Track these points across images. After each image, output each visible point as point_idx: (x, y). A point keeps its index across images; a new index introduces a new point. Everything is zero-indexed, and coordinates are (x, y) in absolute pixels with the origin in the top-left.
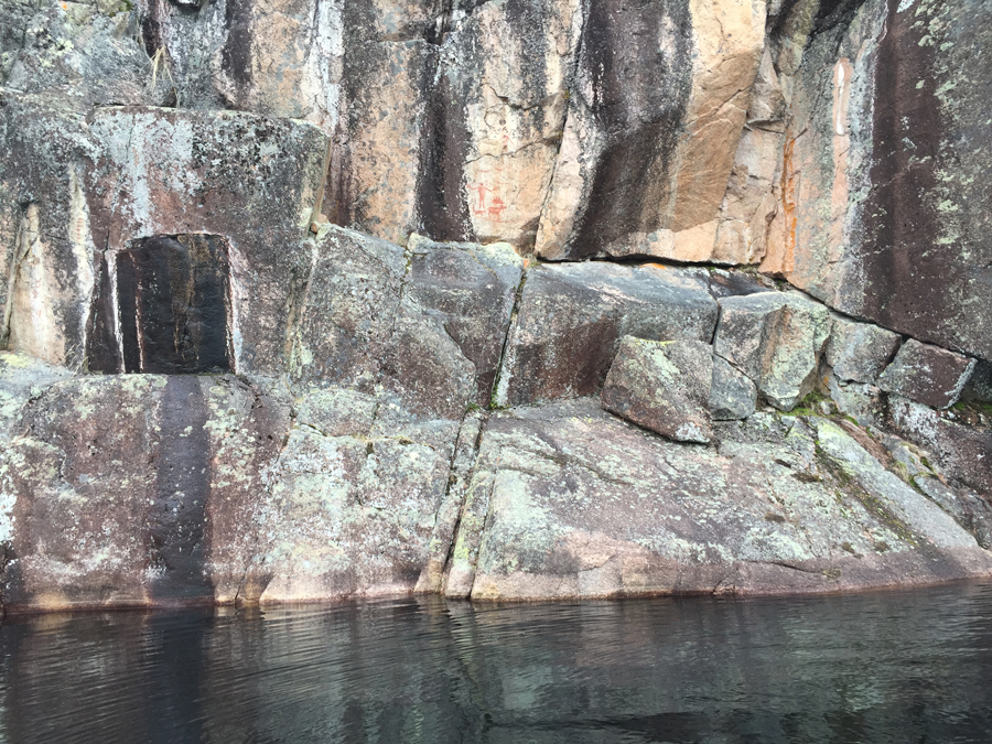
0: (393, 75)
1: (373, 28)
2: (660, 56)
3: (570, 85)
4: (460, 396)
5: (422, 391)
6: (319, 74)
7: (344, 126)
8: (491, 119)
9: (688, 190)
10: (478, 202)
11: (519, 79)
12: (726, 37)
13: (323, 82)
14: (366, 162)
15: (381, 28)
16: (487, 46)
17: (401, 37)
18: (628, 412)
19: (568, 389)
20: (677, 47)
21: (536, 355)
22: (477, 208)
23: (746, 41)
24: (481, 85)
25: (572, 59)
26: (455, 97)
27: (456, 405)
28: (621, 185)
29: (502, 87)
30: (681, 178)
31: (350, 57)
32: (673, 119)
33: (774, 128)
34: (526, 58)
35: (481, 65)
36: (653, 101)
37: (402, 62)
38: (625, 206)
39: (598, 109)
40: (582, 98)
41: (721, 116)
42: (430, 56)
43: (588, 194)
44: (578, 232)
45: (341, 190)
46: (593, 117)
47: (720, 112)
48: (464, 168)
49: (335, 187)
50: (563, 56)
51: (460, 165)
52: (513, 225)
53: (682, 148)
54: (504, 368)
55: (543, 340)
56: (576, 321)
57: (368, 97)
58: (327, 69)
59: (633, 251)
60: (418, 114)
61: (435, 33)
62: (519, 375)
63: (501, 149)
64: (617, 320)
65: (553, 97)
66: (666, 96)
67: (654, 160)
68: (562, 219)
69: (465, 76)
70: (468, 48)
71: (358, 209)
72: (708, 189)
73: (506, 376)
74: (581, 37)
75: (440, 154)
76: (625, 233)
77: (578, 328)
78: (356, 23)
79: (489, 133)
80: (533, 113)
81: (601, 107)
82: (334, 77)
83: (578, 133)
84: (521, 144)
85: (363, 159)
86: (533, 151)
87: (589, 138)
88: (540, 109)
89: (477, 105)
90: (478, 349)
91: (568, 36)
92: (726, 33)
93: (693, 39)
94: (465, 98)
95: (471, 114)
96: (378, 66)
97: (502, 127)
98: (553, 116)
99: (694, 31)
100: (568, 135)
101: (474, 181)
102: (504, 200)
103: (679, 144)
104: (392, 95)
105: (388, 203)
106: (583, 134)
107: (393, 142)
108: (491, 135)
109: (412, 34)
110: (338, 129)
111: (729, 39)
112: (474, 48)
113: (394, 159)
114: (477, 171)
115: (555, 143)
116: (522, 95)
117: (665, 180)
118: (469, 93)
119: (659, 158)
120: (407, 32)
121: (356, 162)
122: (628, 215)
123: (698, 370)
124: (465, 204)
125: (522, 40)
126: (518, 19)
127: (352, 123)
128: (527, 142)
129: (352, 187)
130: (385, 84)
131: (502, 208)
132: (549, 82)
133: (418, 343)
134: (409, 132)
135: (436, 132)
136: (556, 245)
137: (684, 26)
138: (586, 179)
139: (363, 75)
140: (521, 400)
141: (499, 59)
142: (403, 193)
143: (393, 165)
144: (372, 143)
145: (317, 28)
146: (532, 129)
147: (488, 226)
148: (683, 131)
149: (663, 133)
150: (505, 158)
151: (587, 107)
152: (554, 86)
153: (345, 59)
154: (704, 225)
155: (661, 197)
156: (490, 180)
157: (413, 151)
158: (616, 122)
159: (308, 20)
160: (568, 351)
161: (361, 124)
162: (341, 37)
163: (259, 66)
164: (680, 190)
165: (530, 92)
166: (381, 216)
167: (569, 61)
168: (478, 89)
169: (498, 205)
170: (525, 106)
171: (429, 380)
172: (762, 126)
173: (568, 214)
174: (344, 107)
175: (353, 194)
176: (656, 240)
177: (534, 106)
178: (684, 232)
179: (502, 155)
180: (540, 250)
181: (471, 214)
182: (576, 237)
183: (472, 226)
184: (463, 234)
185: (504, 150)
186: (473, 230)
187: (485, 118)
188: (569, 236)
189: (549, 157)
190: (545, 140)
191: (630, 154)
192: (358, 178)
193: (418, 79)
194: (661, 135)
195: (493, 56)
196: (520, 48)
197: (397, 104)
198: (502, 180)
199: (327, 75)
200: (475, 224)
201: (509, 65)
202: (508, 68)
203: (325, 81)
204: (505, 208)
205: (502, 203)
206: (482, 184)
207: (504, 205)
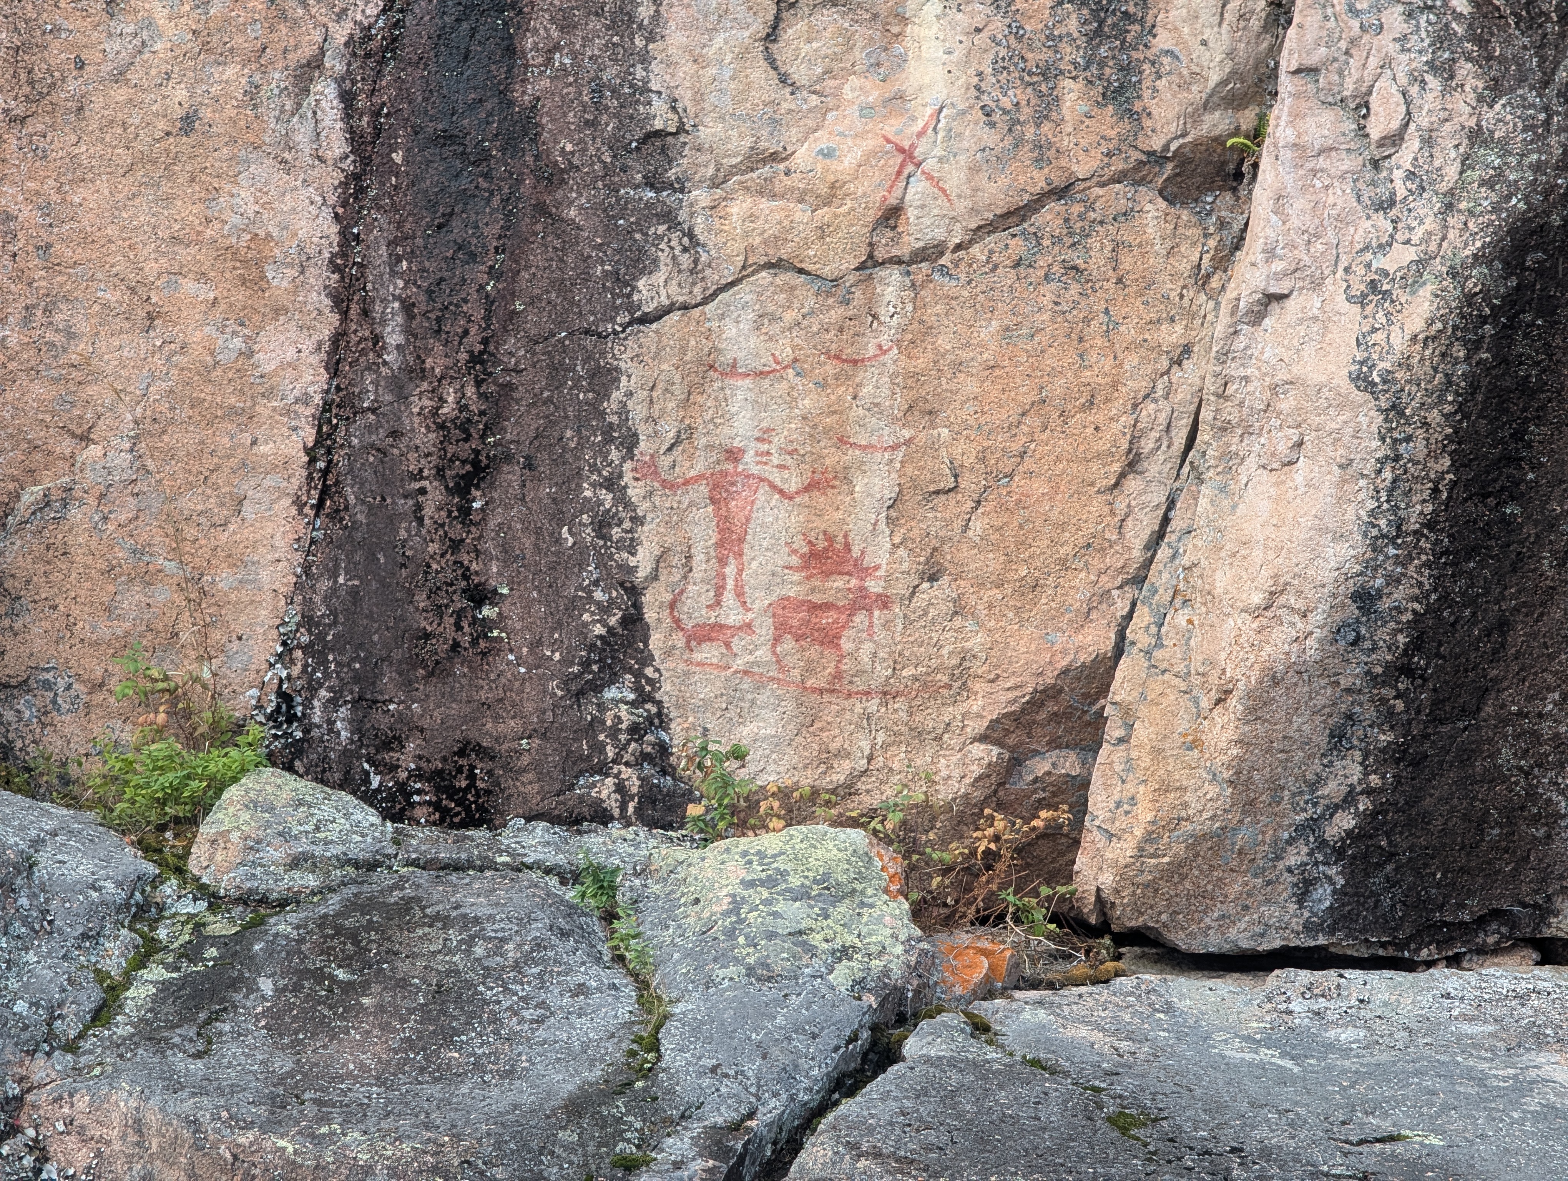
8: (807, 43)
10: (702, 567)
22: (696, 607)
43: (1418, 507)
44: (1379, 760)
48: (621, 354)
51: (593, 337)
52: (934, 717)
60: (340, 33)
63: (860, 230)
68: (1245, 674)
79: (789, 137)
83: (1357, 106)
84: (994, 194)
86: (1077, 235)
87: (1427, 142)
95: (675, 15)
97: (878, 92)
101: (684, 434)
102: (879, 553)
106: (1385, 116)
108: (807, 144)
114: (701, 371)
115: (1217, 176)
124: (621, 579)
128: (1038, 180)
136: (1216, 847)
138: (1392, 406)
146: (1074, 98)
150: (891, 284)
156: (788, 430)
169: (836, 588)
173: (1290, 640)
179: (870, 264)
180: (1107, 879)
181: (656, 641)
182: (1369, 792)
183: (660, 720)
184: (603, 770)
185: (883, 238)
186: (663, 749)
187: (772, 35)
188: (1314, 786)
189: (1185, 267)
190: (1158, 158)
198: (864, 427)
200: (683, 705)
204: (884, 601)
205: (863, 571)
206: (733, 455)
207: (872, 586)
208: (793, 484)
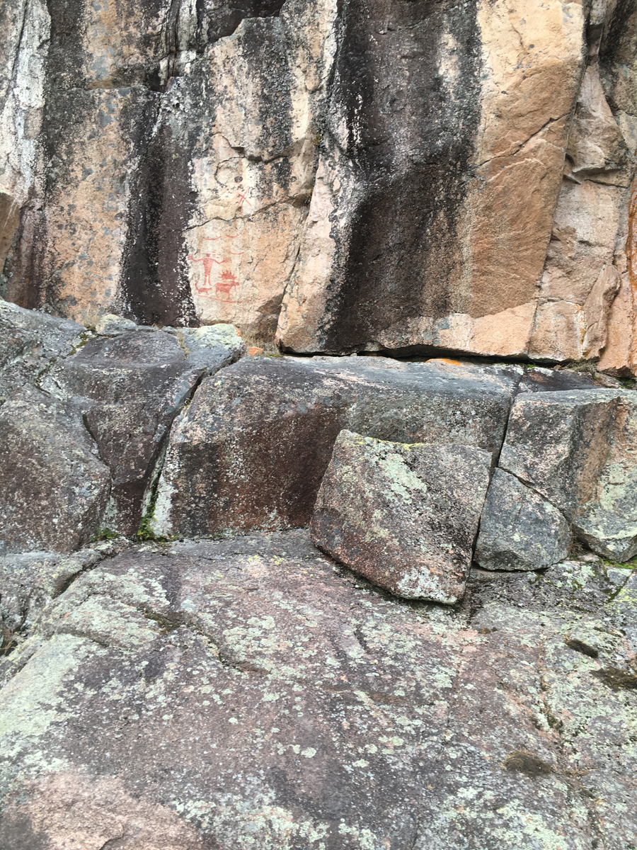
0: (101, 126)
1: (80, 74)
2: (439, 81)
3: (321, 126)
4: (69, 515)
5: (21, 508)
6: (13, 130)
7: (39, 189)
8: (223, 176)
9: (489, 258)
10: (202, 277)
11: (257, 124)
12: (526, 49)
13: (17, 139)
14: (63, 231)
15: (89, 72)
16: (219, 88)
17: (115, 83)
18: (338, 550)
19: (272, 515)
20: (462, 69)
21: (212, 461)
22: (200, 285)
23: (554, 51)
24: (211, 135)
25: (324, 95)
26: (178, 150)
27: (65, 529)
28: (390, 251)
29: (236, 136)
30: (475, 242)
31: (51, 107)
32: (457, 159)
33: (613, 180)
34: (266, 98)
35: (211, 111)
36: (427, 136)
37: (113, 111)
38: (398, 280)
39: (356, 153)
40: (334, 140)
41: (526, 155)
42: (149, 104)
43: (343, 262)
44: (335, 314)
45: (32, 266)
46: (351, 164)
47: (525, 150)
48: (185, 235)
49: (24, 261)
50: (313, 92)
51: (179, 231)
52: (247, 307)
53: (473, 201)
54: (162, 479)
55: (219, 437)
56: (274, 410)
57: (70, 152)
58: (23, 123)
59: (414, 340)
60: (129, 171)
61: (159, 79)
62: (187, 490)
63: (234, 211)
64: (340, 412)
65: (299, 143)
66: (445, 129)
67: (435, 216)
68: (309, 296)
69: (191, 126)
70: (196, 92)
71: (49, 287)
72: (517, 258)
73: (166, 491)
74: (334, 66)
75: (155, 218)
76: (402, 318)
77: (276, 421)
78: (59, 69)
79: (219, 193)
80: (276, 166)
81: (360, 150)
82: (30, 132)
83: (331, 185)
84: (260, 205)
85: (60, 227)
86: (276, 213)
87: (345, 191)
88: (286, 161)
89: (205, 160)
90: (119, 448)
91: (318, 68)
92: (527, 42)
93: (483, 57)
94: (190, 151)
95: (197, 169)
96: (84, 117)
97: (237, 185)
98: (301, 168)
99: (484, 48)
100: (320, 188)
101: (198, 251)
102: (237, 274)
103: (470, 195)
104: (99, 149)
105: (87, 278)
106: (336, 186)
107: (97, 206)
108: (223, 195)
109: (130, 79)
110: (32, 192)
111: (532, 50)
112: (204, 93)
113: (98, 226)
114: (202, 239)
115: (303, 202)
116: (261, 144)
117: (453, 244)
118: (196, 145)
119: (442, 214)
120: (122, 77)
121: (52, 231)
122: (404, 292)
123: (461, 487)
124: (185, 279)
125: (261, 77)
126: (256, 53)
127: (49, 184)
128: (269, 202)
129: (46, 261)
130: (90, 137)
131: (233, 284)
132: (295, 126)
133: (19, 434)
134: (117, 192)
135: (150, 192)
136: (303, 331)
137: (470, 42)
138: (338, 241)
139: (65, 128)
140: (194, 529)
141: (234, 103)
142: (105, 267)
143: (95, 233)
144: (72, 207)
145: (14, 79)
146: (275, 186)
147: (214, 308)
148: (473, 176)
149: (444, 179)
150: (240, 222)
151: (341, 150)
152: (300, 130)
153: (44, 110)
154: (516, 309)
155: (449, 269)
156: (219, 250)
157: (121, 215)
158: (379, 166)
159: (6, 70)
160: (263, 456)
161: (59, 185)
162: (41, 86)
164: (477, 258)
165: (271, 139)
166: (77, 295)
167: (320, 97)
168: (207, 140)
169: (229, 281)
170: (266, 158)
171: (32, 491)
172: (594, 176)
173: (318, 289)
174: (40, 166)
175: (47, 270)
176: (447, 327)
177: (278, 157)
178: (489, 318)
179: (235, 218)
180: (282, 337)
181: (192, 292)
182: (333, 321)
183: (194, 307)
184: (181, 316)
185: (238, 213)
186: (194, 313)
187: (216, 174)
188: (322, 319)
189: (297, 219)
190: (291, 198)
191: (398, 207)
192: (53, 250)
193: (131, 131)
194: (441, 181)
195: (227, 99)
196: (258, 88)
197: (104, 160)
198: (233, 249)
199: (23, 130)
200: (198, 304)
201: (245, 109)
202: (244, 112)
203: (20, 137)
204: (238, 284)
205: (234, 278)
206: (208, 255)
207: (236, 281)
208: (220, 261)
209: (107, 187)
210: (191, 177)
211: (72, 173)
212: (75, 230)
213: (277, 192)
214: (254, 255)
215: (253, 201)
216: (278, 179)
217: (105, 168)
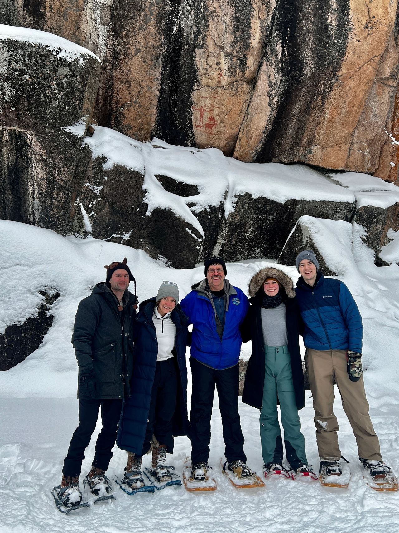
0: (146, 23)
2: (327, 26)
3: (266, 41)
6: (93, 18)
7: (109, 58)
8: (210, 61)
9: (335, 121)
10: (198, 119)
11: (231, 34)
12: (371, 18)
13: (96, 24)
14: (124, 85)
16: (211, 8)
19: (257, 252)
20: (339, 21)
21: (241, 229)
22: (198, 124)
23: (384, 22)
24: (206, 36)
25: (269, 23)
26: (188, 43)
28: (294, 114)
29: (220, 39)
30: (332, 112)
31: (116, 7)
32: (332, 72)
33: (391, 83)
34: (237, 19)
35: (206, 22)
36: (320, 58)
37: (152, 14)
38: (294, 129)
39: (284, 60)
40: (274, 52)
41: (362, 73)
42: (172, 12)
43: (272, 119)
44: (263, 145)
45: (105, 104)
46: (280, 66)
47: (361, 69)
48: (191, 94)
49: (101, 100)
50: (263, 20)
51: (188, 92)
52: (221, 137)
53: (335, 92)
54: (219, 237)
55: (246, 219)
57: (128, 37)
58: (100, 14)
59: (297, 159)
60: (161, 53)
62: (228, 242)
63: (216, 83)
64: (294, 207)
65: (254, 49)
66: (329, 55)
67: (317, 98)
68: (254, 135)
69: (195, 29)
70: (198, 8)
71: (117, 118)
73: (220, 242)
74: (275, 9)
76: (292, 147)
79: (209, 71)
80: (239, 59)
81: (286, 59)
82: (104, 21)
83: (269, 76)
84: (229, 80)
85: (121, 82)
86: (237, 86)
87: (276, 80)
88: (244, 57)
89: (202, 50)
91: (267, 7)
92: (372, 15)
93: (350, 17)
94: (194, 44)
95: (197, 56)
96: (136, 16)
97: (218, 67)
98: (252, 62)
99: (351, 12)
100: (262, 77)
101: (197, 104)
102: (217, 119)
103: (334, 89)
104: (144, 37)
105: (138, 115)
106: (272, 77)
107: (143, 72)
110: (105, 59)
111: (373, 19)
112: (202, 9)
113: (144, 84)
114: (199, 97)
115: (252, 81)
116: (233, 45)
117: (322, 112)
118: (197, 41)
119: (320, 98)
121: (117, 84)
122: (296, 135)
124: (190, 120)
125: (235, 6)
127: (115, 56)
128: (234, 79)
129: (113, 102)
130: (139, 29)
131: (215, 124)
132: (252, 38)
134: (155, 65)
137: (344, 7)
138: (272, 109)
139: (125, 21)
141: (219, 19)
142: (148, 109)
143: (143, 88)
144: (129, 71)
146: (238, 71)
147: (204, 137)
148: (337, 80)
149: (325, 81)
150: (219, 89)
151: (277, 58)
152: (255, 41)
153: (112, 8)
154: (341, 145)
155: (317, 124)
156: (208, 104)
157: (157, 79)
160: (261, 227)
161: (122, 57)
163: (51, 8)
164: (330, 120)
165: (239, 44)
166: (132, 124)
167: (267, 24)
169: (212, 122)
170: (234, 54)
172: (383, 81)
173: (259, 132)
174: (110, 43)
175: (114, 107)
176: (311, 153)
177: (240, 54)
178: (329, 149)
179: (217, 87)
181: (193, 127)
182: (262, 148)
183: (194, 135)
184: (188, 141)
185: (218, 84)
186: (194, 139)
187: (207, 59)
188: (257, 147)
189: (247, 91)
190: (246, 78)
191: (302, 93)
192: (118, 96)
193: (163, 28)
194: (323, 82)
195: (216, 16)
196: (234, 12)
197: (147, 44)
198: (215, 105)
199: (100, 19)
200: (196, 134)
201: (226, 24)
202: (225, 25)
203: (98, 23)
205: (215, 121)
206: (202, 107)
207: (216, 123)
208: (208, 111)
209: (149, 61)
210: (194, 60)
211: (129, 50)
212: (130, 86)
213: (239, 74)
214: (225, 109)
215: (226, 78)
216: (240, 67)
217: (148, 49)
